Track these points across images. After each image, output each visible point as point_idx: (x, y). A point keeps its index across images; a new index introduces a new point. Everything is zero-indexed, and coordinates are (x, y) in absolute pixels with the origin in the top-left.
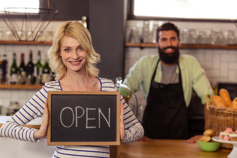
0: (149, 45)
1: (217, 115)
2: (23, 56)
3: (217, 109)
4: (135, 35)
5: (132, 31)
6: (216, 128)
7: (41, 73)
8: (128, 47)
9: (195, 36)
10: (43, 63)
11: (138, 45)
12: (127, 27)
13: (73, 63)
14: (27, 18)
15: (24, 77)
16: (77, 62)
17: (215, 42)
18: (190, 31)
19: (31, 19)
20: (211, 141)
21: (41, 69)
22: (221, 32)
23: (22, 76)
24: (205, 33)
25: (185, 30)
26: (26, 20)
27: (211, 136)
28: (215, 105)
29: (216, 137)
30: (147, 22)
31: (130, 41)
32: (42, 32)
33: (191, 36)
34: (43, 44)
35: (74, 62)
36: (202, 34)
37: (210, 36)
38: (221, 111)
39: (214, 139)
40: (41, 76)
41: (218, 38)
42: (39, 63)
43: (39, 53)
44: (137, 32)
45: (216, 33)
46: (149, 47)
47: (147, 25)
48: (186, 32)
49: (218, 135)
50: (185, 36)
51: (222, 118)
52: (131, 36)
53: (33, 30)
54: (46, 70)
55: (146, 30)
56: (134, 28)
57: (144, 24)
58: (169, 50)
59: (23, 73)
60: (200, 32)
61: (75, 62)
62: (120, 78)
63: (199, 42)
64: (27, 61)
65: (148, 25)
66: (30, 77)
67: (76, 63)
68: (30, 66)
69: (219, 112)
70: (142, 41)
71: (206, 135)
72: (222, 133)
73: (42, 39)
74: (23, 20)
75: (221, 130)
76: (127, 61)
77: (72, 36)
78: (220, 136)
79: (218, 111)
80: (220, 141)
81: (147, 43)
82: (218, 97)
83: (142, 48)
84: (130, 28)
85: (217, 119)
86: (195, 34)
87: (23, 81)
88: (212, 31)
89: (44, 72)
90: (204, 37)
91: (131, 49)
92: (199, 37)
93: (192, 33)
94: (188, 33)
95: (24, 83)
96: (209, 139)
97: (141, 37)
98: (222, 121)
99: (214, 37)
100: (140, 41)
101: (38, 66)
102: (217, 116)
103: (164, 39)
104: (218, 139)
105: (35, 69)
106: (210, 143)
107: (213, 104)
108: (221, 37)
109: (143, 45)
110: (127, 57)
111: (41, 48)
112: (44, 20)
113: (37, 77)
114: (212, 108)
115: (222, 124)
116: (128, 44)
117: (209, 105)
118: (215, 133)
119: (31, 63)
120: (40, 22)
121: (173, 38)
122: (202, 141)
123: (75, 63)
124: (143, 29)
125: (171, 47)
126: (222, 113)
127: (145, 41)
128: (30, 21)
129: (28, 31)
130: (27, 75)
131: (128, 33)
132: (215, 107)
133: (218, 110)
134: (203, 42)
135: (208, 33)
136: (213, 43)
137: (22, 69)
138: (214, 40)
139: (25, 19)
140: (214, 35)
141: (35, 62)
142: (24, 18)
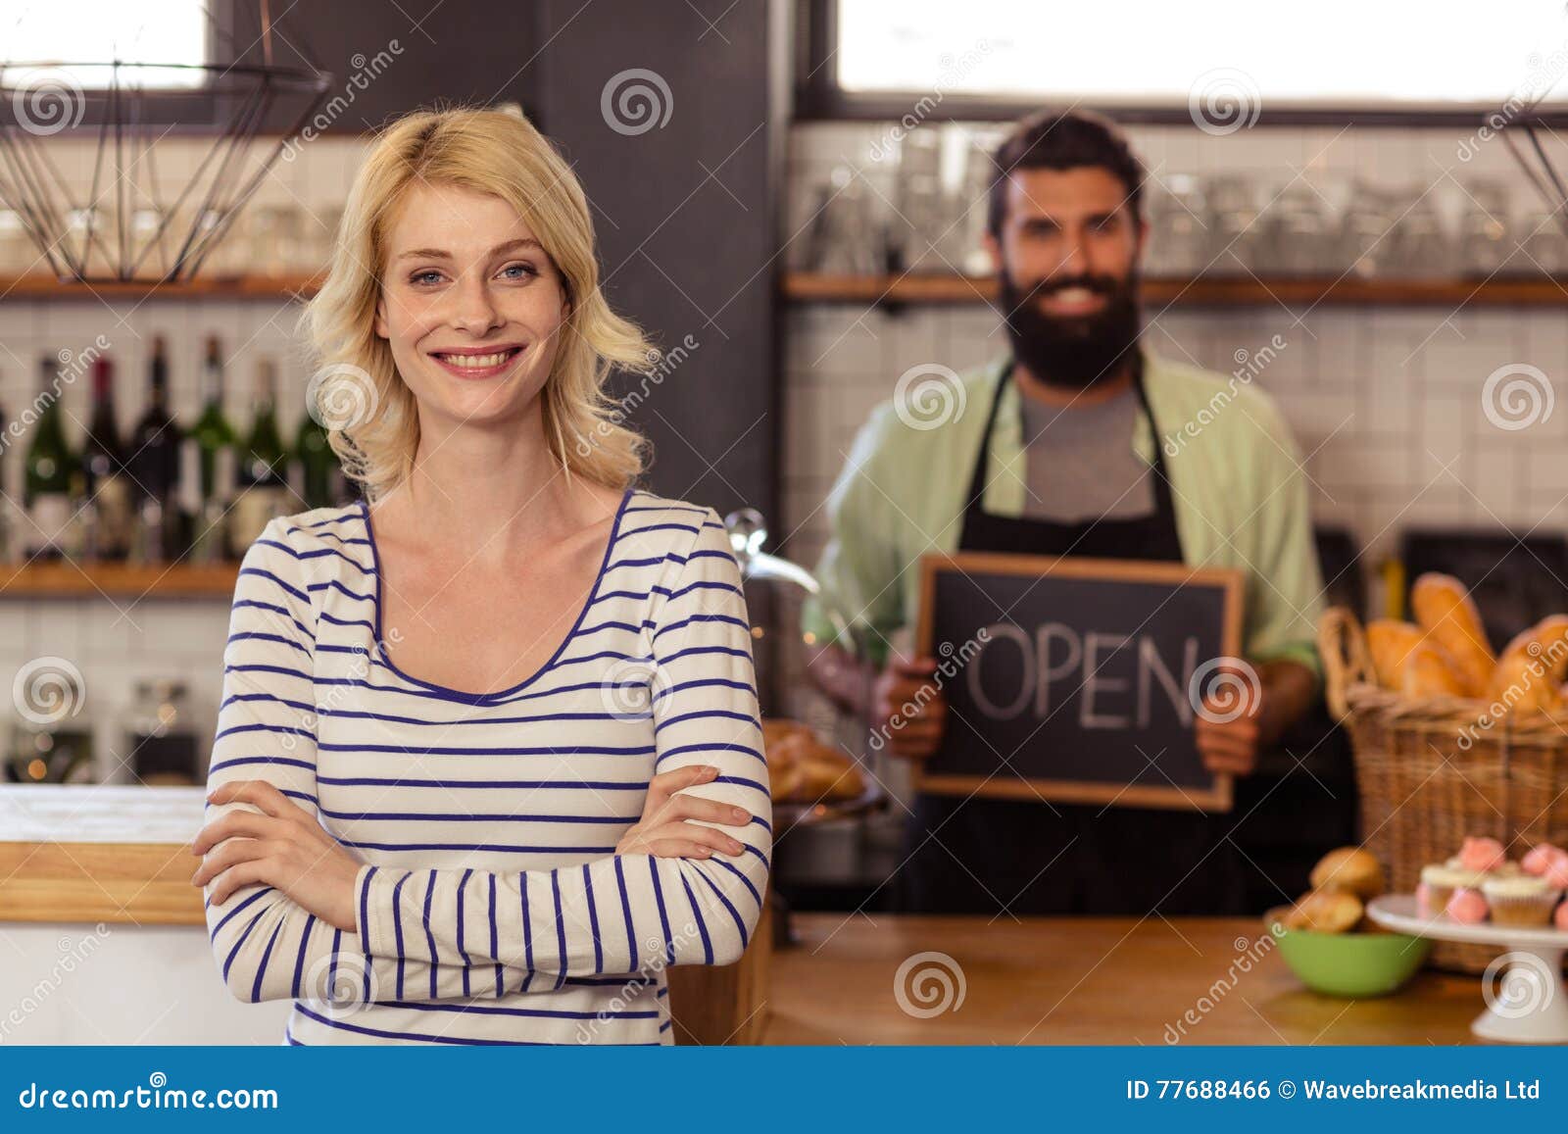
0: (940, 288)
1: (1400, 751)
2: (103, 371)
3: (1400, 710)
4: (849, 220)
5: (825, 193)
6: (1397, 836)
7: (224, 484)
8: (803, 303)
9: (1246, 224)
10: (239, 417)
11: (868, 286)
12: (792, 168)
13: (461, 360)
14: (128, 122)
15: (117, 513)
16: (487, 352)
17: (1382, 261)
18: (1212, 189)
19: (156, 128)
20: (1362, 927)
21: (225, 461)
22: (1417, 194)
23: (100, 507)
24: (1309, 201)
25: (1182, 185)
26: (119, 137)
27: (1364, 893)
28: (1384, 685)
29: (1396, 900)
30: (924, 137)
31: (812, 264)
32: (228, 214)
33: (1217, 221)
34: (235, 290)
35: (468, 353)
36: (1289, 207)
37: (1349, 218)
38: (1423, 727)
39: (1382, 914)
40: (229, 508)
41: (1398, 235)
42: (212, 418)
43: (214, 355)
44: (864, 201)
45: (1387, 200)
46: (944, 303)
47: (924, 150)
48: (1184, 198)
49: (1410, 887)
50: (1181, 225)
51: (1432, 770)
52: (823, 228)
53: (169, 198)
54: (261, 468)
55: (922, 186)
56: (841, 179)
57: (906, 147)
58: (1073, 301)
59: (109, 489)
60: (1279, 195)
61: (477, 353)
62: (754, 515)
63: (1269, 263)
64: (130, 406)
65: (935, 156)
66: (152, 513)
67: (484, 361)
68: (153, 437)
69: (1413, 733)
70: (893, 262)
71: (1332, 887)
72: (1432, 876)
73: (231, 258)
74: (103, 137)
75: (1425, 851)
76: (795, 396)
77: (462, 182)
78: (1423, 893)
79: (1407, 725)
80: (1425, 925)
81: (932, 274)
82: (1407, 631)
83: (894, 308)
84: (816, 178)
85: (1401, 777)
86: (1251, 209)
87: (105, 540)
88: (1361, 189)
89: (244, 480)
90: (1305, 225)
91: (821, 315)
92: (1275, 230)
93: (1227, 202)
94: (1199, 205)
95: (115, 555)
96: (1347, 911)
97: (885, 232)
98: (1431, 788)
99: (1376, 228)
100: (883, 262)
101: (210, 436)
102: (1399, 761)
103: (1041, 228)
104: (1411, 914)
105: (190, 459)
106: (1359, 942)
107: (1370, 674)
108: (1418, 226)
109: (900, 287)
110: (794, 366)
111: (223, 321)
112: (244, 130)
113: (202, 514)
114: (1364, 704)
115: (1431, 813)
116: (799, 284)
117: (1346, 685)
118: (1386, 870)
119: (157, 416)
120: (217, 145)
121: (1098, 223)
122: (1303, 927)
123: (472, 361)
124: (902, 179)
125: (1087, 280)
126: (1433, 737)
127: (915, 260)
128: (143, 141)
129: (135, 210)
130: (135, 501)
131: (803, 209)
132: (1386, 698)
133: (1405, 717)
134: (1301, 262)
135: (1334, 200)
136: (1365, 266)
137: (98, 463)
138: (1374, 246)
139: (112, 128)
140: (1375, 213)
141: (185, 411)
142: (105, 123)
